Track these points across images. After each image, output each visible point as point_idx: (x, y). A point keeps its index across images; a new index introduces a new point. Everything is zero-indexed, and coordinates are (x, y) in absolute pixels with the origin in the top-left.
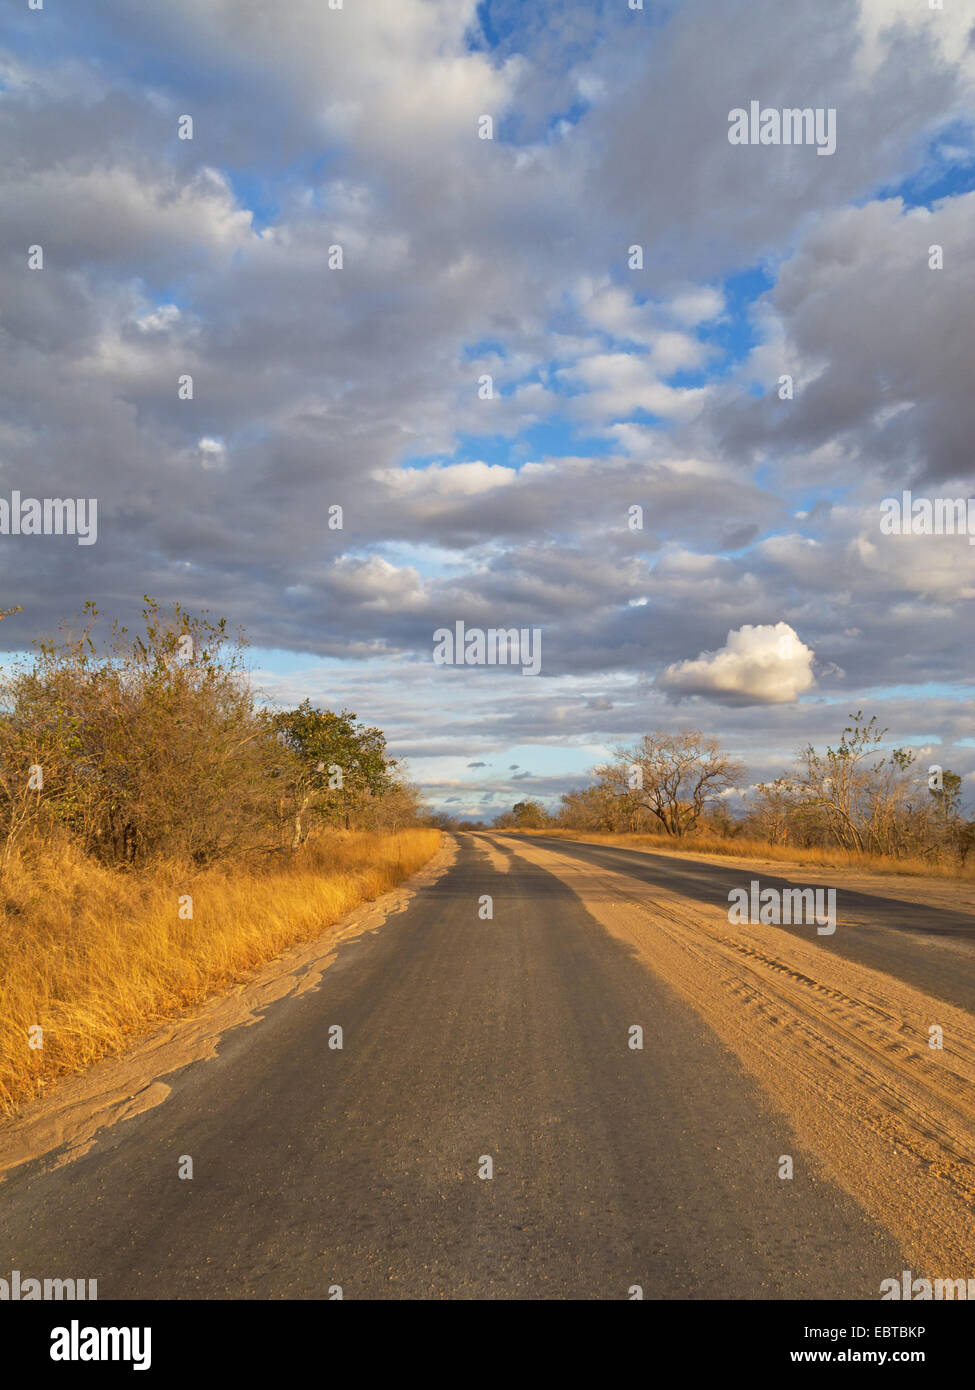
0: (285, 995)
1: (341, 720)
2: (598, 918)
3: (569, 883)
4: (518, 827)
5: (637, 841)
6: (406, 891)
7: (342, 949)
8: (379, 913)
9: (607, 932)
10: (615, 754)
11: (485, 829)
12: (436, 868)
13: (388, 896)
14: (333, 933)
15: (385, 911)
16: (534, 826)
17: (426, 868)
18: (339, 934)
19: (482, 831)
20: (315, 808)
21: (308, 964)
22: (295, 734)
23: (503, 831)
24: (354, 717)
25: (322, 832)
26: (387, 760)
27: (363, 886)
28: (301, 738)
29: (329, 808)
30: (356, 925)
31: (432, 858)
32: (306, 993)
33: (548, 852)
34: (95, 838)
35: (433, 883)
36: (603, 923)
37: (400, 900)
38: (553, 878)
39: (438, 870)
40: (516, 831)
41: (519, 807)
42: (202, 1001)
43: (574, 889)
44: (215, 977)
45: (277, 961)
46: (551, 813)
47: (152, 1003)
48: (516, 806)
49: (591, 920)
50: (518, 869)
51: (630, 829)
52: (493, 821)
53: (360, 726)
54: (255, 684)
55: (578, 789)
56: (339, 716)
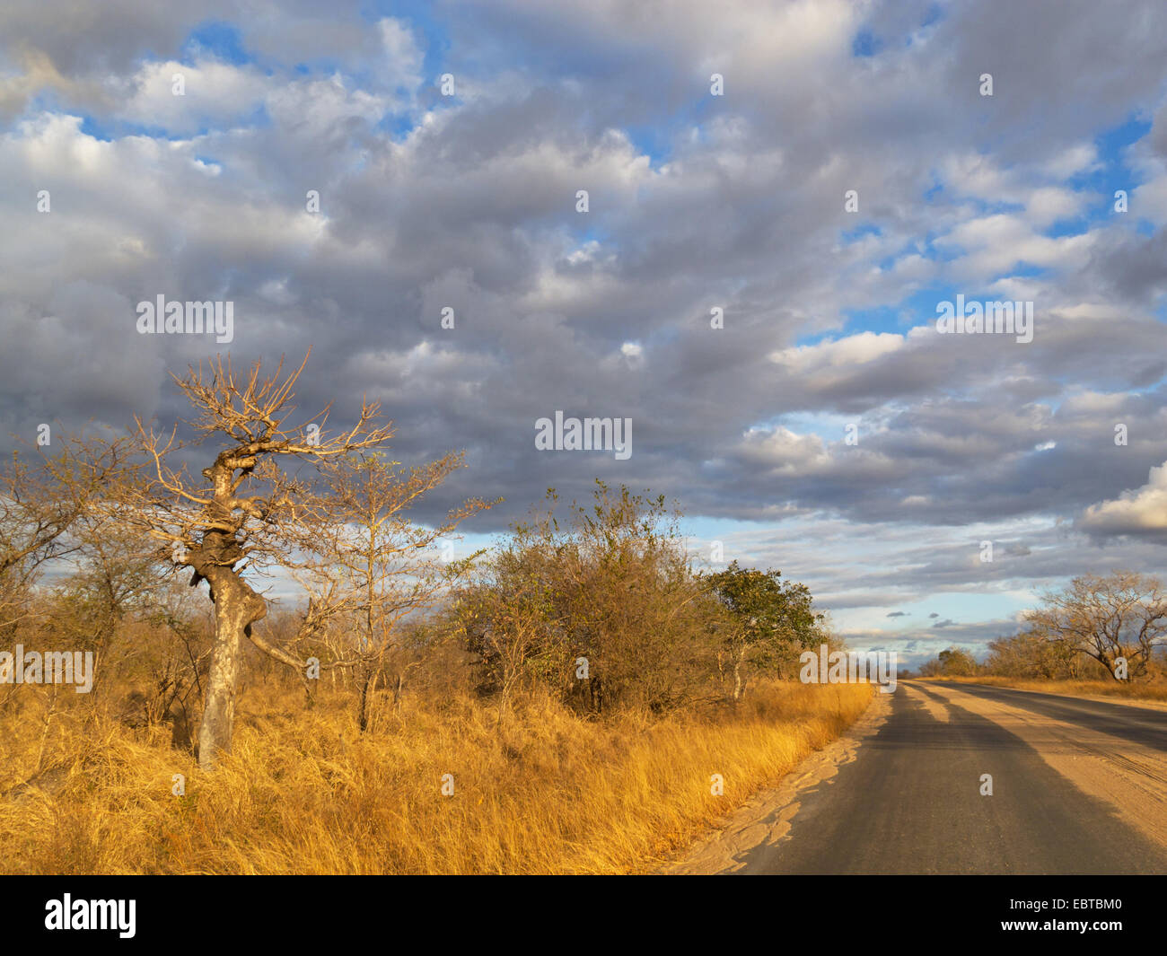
0: (760, 842)
1: (767, 577)
2: (1062, 773)
3: (1018, 734)
4: (945, 675)
5: (1081, 688)
6: (850, 741)
7: (803, 798)
8: (829, 762)
9: (1077, 787)
10: (1042, 598)
11: (912, 677)
12: (873, 718)
13: (832, 746)
14: (791, 782)
15: (835, 761)
16: (964, 674)
17: (864, 717)
18: (796, 783)
19: (910, 678)
20: (752, 661)
21: (774, 812)
22: (726, 592)
23: (931, 679)
24: (778, 574)
25: (758, 683)
26: (813, 613)
27: (810, 736)
28: (733, 596)
29: (763, 661)
30: (810, 774)
31: (867, 707)
32: (780, 841)
33: (985, 700)
34: (568, 691)
35: (875, 733)
36: (1068, 777)
37: (848, 749)
38: (999, 728)
39: (877, 720)
40: (945, 679)
41: (945, 654)
42: (686, 844)
43: (1026, 740)
44: (694, 822)
45: (744, 809)
46: (980, 662)
47: (647, 846)
48: (941, 654)
49: (1054, 774)
50: (959, 719)
51: (1068, 676)
52: (920, 669)
53: (785, 583)
54: (690, 549)
55: (1004, 635)
56: (765, 574)
